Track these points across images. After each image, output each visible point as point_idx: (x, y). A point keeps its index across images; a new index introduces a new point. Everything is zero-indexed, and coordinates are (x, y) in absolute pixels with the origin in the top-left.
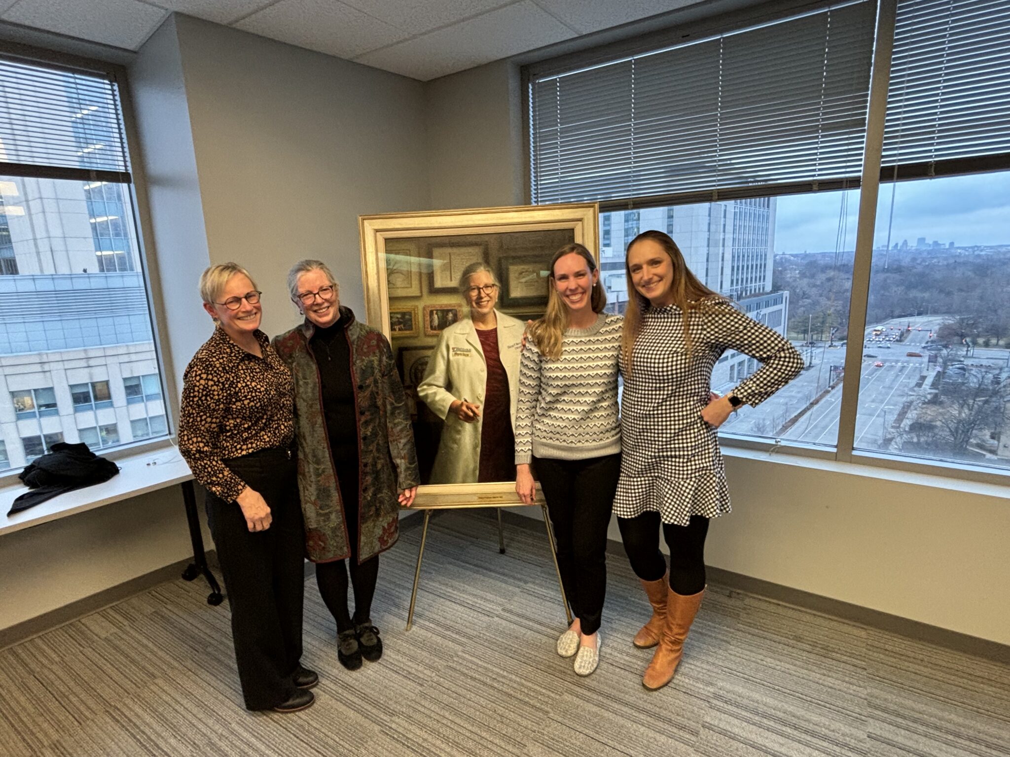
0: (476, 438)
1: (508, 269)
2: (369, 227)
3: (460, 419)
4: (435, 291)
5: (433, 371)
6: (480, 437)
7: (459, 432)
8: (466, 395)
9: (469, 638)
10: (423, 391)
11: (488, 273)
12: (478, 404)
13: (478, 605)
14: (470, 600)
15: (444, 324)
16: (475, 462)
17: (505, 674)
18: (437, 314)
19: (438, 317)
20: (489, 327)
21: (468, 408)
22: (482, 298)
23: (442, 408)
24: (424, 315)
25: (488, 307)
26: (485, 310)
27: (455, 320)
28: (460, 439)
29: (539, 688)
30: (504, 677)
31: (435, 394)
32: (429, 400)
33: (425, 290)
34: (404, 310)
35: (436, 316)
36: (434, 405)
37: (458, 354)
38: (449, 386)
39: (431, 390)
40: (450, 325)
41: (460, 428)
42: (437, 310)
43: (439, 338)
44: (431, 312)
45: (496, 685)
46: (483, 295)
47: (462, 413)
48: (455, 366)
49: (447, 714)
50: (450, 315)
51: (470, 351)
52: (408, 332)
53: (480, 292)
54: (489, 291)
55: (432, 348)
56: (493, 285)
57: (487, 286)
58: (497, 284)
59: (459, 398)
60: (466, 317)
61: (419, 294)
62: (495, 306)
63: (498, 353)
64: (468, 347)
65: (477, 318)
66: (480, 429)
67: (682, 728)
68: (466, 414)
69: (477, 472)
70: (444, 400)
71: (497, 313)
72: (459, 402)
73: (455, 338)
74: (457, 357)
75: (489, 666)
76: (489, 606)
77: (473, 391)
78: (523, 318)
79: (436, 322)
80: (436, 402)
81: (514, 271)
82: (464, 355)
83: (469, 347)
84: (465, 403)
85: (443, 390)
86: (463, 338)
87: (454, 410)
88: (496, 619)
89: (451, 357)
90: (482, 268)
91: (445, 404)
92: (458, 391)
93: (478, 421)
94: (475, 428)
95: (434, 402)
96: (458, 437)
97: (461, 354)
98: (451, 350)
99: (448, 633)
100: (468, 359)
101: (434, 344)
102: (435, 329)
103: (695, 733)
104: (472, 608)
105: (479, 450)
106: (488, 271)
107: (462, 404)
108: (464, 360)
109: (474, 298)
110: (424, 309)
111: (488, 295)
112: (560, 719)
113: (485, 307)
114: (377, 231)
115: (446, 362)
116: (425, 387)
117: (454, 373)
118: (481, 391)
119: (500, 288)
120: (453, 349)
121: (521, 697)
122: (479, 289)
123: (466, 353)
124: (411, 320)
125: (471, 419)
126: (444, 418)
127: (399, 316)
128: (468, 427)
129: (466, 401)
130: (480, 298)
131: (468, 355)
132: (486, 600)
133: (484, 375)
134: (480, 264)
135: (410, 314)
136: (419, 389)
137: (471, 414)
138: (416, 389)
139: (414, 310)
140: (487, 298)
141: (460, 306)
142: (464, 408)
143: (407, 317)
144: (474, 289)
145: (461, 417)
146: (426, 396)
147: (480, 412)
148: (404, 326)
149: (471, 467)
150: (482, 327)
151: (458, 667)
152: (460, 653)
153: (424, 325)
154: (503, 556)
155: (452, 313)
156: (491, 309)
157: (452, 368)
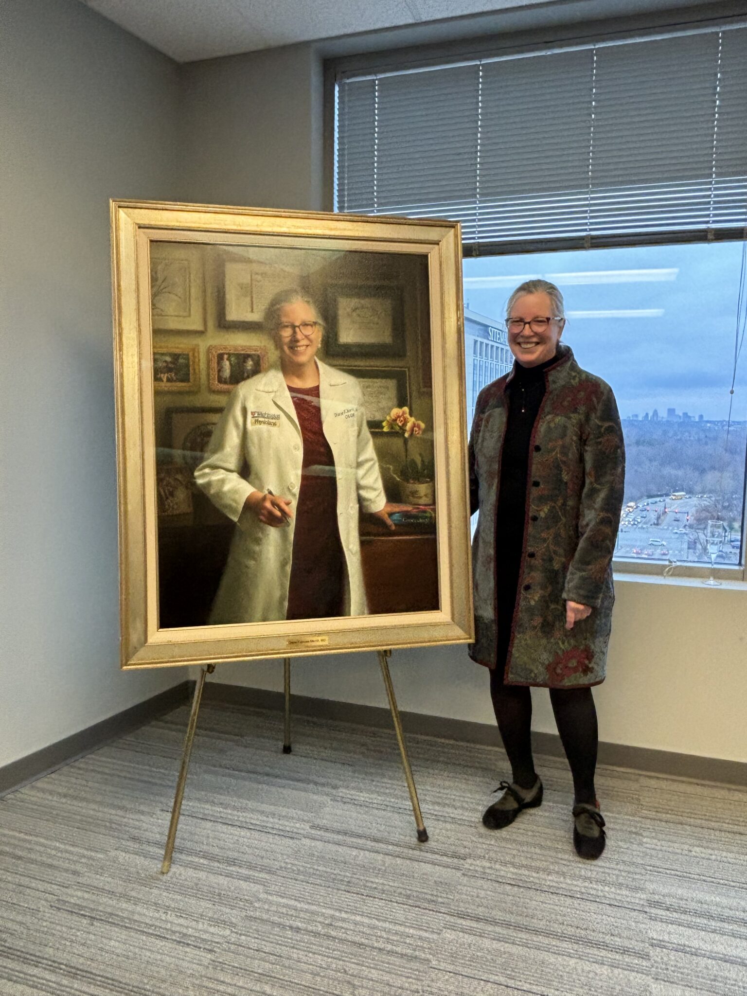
0: (285, 549)
1: (336, 303)
2: (126, 218)
3: (261, 521)
4: (224, 325)
5: (220, 447)
6: (290, 548)
8: (272, 485)
9: (270, 872)
10: (203, 477)
11: (307, 305)
12: (289, 497)
14: (256, 819)
15: (239, 376)
16: (282, 586)
17: (344, 915)
18: (228, 359)
19: (231, 364)
20: (308, 383)
21: (274, 504)
22: (297, 341)
23: (234, 504)
24: (209, 361)
25: (307, 353)
26: (303, 359)
27: (257, 370)
28: (261, 551)
31: (223, 481)
32: (212, 491)
33: (211, 324)
34: (177, 351)
35: (227, 363)
36: (221, 499)
37: (260, 422)
38: (245, 470)
39: (217, 476)
40: (248, 377)
41: (260, 535)
42: (229, 355)
46: (299, 336)
47: (265, 512)
48: (256, 440)
50: (250, 364)
51: (278, 417)
52: (183, 384)
53: (295, 332)
54: (308, 331)
55: (219, 410)
56: (315, 323)
57: (305, 324)
58: (320, 321)
59: (260, 488)
60: (271, 367)
61: (201, 328)
62: (317, 354)
63: (320, 423)
64: (275, 411)
65: (289, 367)
66: (292, 536)
68: (270, 513)
69: (286, 604)
70: (235, 491)
71: (320, 364)
72: (260, 495)
73: (257, 398)
74: (258, 426)
75: (314, 908)
76: (289, 825)
77: (281, 476)
78: (357, 373)
79: (227, 372)
80: (225, 493)
81: (345, 306)
82: (269, 424)
83: (277, 412)
84: (269, 496)
85: (235, 476)
86: (267, 399)
87: (253, 507)
88: (304, 841)
89: (249, 426)
90: (300, 298)
91: (237, 496)
92: (258, 477)
94: (284, 536)
95: (219, 495)
96: (257, 548)
97: (264, 423)
98: (249, 416)
100: (274, 430)
102: (225, 383)
104: (262, 830)
105: (289, 569)
106: (308, 302)
107: (264, 499)
108: (269, 431)
109: (287, 340)
110: (209, 350)
111: (307, 337)
113: (302, 354)
114: (139, 227)
115: (241, 434)
116: (207, 470)
117: (254, 451)
118: (295, 477)
119: (324, 328)
120: (253, 413)
122: (294, 327)
123: (272, 421)
124: (187, 366)
125: (278, 521)
126: (235, 519)
127: (168, 359)
128: (273, 534)
129: (270, 493)
130: (294, 341)
131: (275, 424)
132: (281, 817)
133: (299, 455)
134: (295, 291)
135: (187, 357)
136: (196, 474)
137: (278, 513)
138: (193, 474)
139: (194, 350)
140: (305, 342)
141: (264, 349)
142: (268, 505)
143: (181, 361)
144: (287, 326)
145: (262, 517)
146: (209, 484)
147: (292, 510)
148: (176, 374)
149: (277, 594)
151: (265, 917)
152: (263, 896)
153: (208, 375)
154: (291, 756)
155: (253, 360)
156: (312, 357)
157: (250, 444)
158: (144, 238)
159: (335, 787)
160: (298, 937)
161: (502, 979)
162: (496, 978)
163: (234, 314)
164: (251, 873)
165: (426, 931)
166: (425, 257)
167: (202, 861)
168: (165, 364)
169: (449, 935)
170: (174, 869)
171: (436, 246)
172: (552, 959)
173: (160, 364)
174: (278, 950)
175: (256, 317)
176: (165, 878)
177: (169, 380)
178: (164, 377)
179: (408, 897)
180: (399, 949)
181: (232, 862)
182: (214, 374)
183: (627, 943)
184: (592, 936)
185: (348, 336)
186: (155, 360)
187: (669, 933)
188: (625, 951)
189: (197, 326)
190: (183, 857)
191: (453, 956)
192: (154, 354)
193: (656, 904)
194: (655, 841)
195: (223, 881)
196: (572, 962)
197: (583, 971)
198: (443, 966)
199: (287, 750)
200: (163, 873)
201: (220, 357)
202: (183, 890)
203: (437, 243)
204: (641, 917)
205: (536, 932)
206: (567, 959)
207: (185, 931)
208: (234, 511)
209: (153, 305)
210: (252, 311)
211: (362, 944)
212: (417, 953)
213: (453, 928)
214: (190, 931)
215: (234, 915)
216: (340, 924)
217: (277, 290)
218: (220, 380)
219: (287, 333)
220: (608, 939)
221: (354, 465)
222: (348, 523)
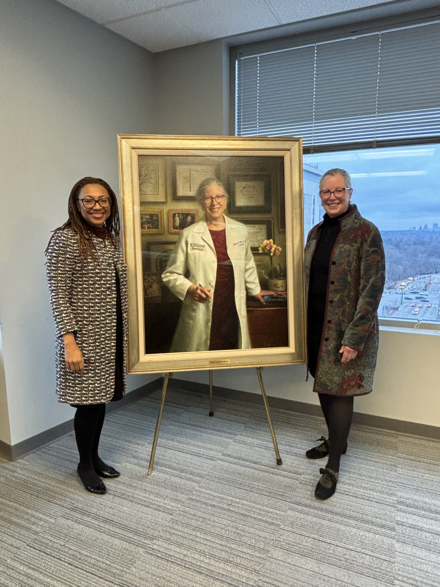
0: (208, 315)
1: (234, 184)
2: (126, 145)
3: (196, 300)
4: (176, 198)
5: (174, 262)
8: (201, 281)
9: (201, 477)
10: (166, 277)
12: (210, 288)
13: (202, 453)
14: (195, 449)
15: (184, 225)
16: (207, 333)
17: (237, 500)
18: (178, 216)
19: (180, 219)
20: (219, 228)
21: (202, 291)
22: (214, 206)
23: (182, 292)
24: (168, 217)
25: (219, 212)
26: (216, 215)
27: (193, 222)
28: (195, 316)
31: (176, 280)
32: (171, 285)
33: (169, 198)
34: (152, 213)
35: (178, 218)
36: (175, 288)
37: (195, 249)
38: (187, 274)
39: (173, 277)
40: (188, 225)
41: (195, 307)
42: (179, 214)
43: (180, 235)
46: (215, 203)
47: (197, 295)
48: (193, 258)
50: (189, 218)
51: (204, 246)
52: (155, 230)
53: (212, 201)
55: (174, 243)
56: (223, 196)
58: (226, 195)
59: (195, 282)
60: (200, 220)
61: (165, 201)
62: (224, 212)
64: (202, 243)
66: (211, 308)
68: (200, 296)
70: (182, 285)
71: (226, 217)
72: (195, 287)
73: (193, 236)
74: (194, 251)
75: (222, 496)
76: (211, 453)
77: (206, 277)
78: (246, 222)
79: (178, 223)
80: (177, 286)
81: (239, 186)
82: (200, 249)
83: (204, 243)
84: (200, 287)
85: (182, 277)
86: (198, 236)
87: (191, 293)
88: (219, 462)
89: (189, 251)
90: (215, 183)
91: (183, 288)
92: (194, 278)
93: (209, 302)
94: (207, 307)
95: (174, 286)
96: (194, 314)
97: (197, 249)
98: (189, 246)
99: (183, 474)
100: (202, 253)
102: (177, 229)
104: (198, 455)
105: (210, 324)
107: (197, 288)
108: (199, 253)
109: (208, 205)
110: (168, 212)
113: (216, 212)
114: (133, 148)
115: (185, 256)
116: (168, 274)
117: (192, 264)
118: (213, 278)
119: (229, 199)
120: (191, 244)
122: (212, 198)
123: (201, 248)
124: (158, 221)
125: (204, 300)
126: (182, 299)
127: (148, 217)
128: (202, 306)
129: (200, 285)
130: (212, 206)
131: (202, 250)
132: (207, 449)
135: (157, 216)
136: (163, 276)
137: (204, 296)
138: (161, 276)
139: (161, 212)
140: (218, 206)
141: (197, 210)
142: (199, 292)
143: (155, 218)
144: (208, 198)
145: (196, 298)
146: (169, 281)
147: (211, 294)
148: (152, 225)
149: (204, 337)
151: (198, 499)
152: (197, 488)
153: (168, 225)
154: (213, 418)
155: (191, 216)
156: (221, 214)
157: (189, 259)
158: (135, 153)
159: (236, 435)
160: (214, 509)
161: (317, 537)
162: (314, 536)
163: (181, 193)
164: (192, 476)
165: (279, 510)
166: (282, 158)
167: (167, 469)
168: (146, 220)
169: (290, 512)
170: (154, 473)
171: (289, 152)
172: (343, 528)
173: (144, 220)
174: (204, 515)
175: (192, 193)
176: (149, 477)
177: (148, 228)
178: (146, 226)
179: (270, 493)
180: (264, 519)
181: (182, 471)
182: (171, 225)
183: (384, 522)
184: (365, 517)
185: (241, 202)
186: (141, 218)
187: (407, 518)
188: (383, 526)
189: (163, 200)
190: (159, 467)
191: (292, 523)
192: (141, 214)
193: (402, 503)
194: (404, 470)
195: (177, 480)
196: (354, 530)
197: (359, 535)
198: (286, 528)
199: (211, 414)
200: (148, 475)
201: (174, 215)
202: (157, 483)
203: (289, 150)
204: (393, 509)
205: (337, 514)
206: (352, 528)
207: (159, 504)
208: (181, 294)
209: (140, 189)
210: (190, 191)
211: (246, 515)
212: (274, 521)
213: (292, 509)
214: (162, 504)
215: (183, 497)
216: (235, 504)
217: (203, 179)
218: (175, 227)
219: (208, 202)
220: (374, 520)
221: (244, 270)
222: (240, 301)
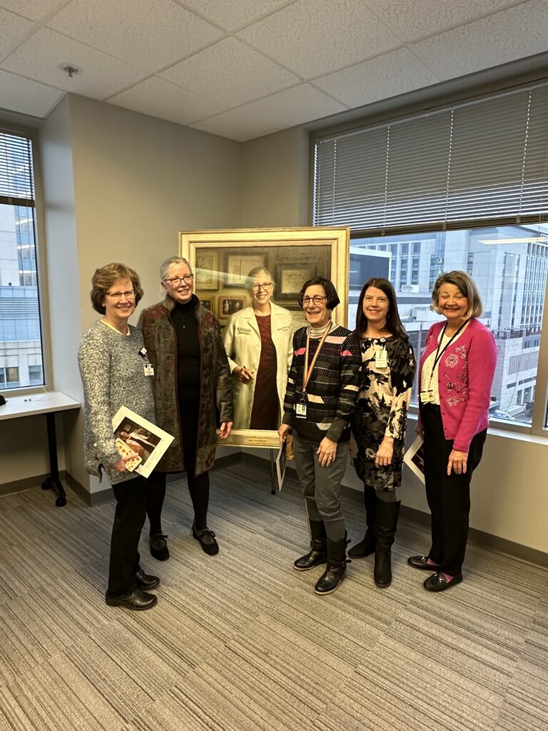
0: (250, 395)
1: (281, 272)
2: (186, 239)
3: (240, 381)
4: (227, 287)
6: (253, 395)
7: (238, 390)
11: (266, 275)
12: (254, 370)
13: (246, 525)
14: (242, 521)
15: (233, 310)
16: (249, 413)
18: (228, 302)
19: (229, 305)
20: (264, 314)
21: (246, 373)
22: (261, 293)
25: (265, 299)
26: (262, 302)
27: (241, 308)
29: (278, 582)
30: (254, 572)
33: (221, 286)
34: (205, 299)
35: (227, 305)
37: (241, 333)
38: (234, 356)
40: (237, 311)
41: (239, 387)
42: (228, 300)
43: (229, 320)
44: (224, 301)
45: (247, 576)
46: (262, 290)
47: (241, 376)
48: (239, 341)
49: (207, 590)
50: (238, 304)
51: (250, 331)
53: (260, 289)
54: (266, 287)
56: (270, 284)
57: (265, 284)
58: (273, 283)
59: (240, 365)
60: (247, 306)
61: (216, 288)
62: (270, 299)
63: (270, 333)
65: (256, 306)
66: (254, 389)
67: (379, 619)
68: (244, 378)
69: (250, 421)
71: (272, 304)
72: (240, 368)
73: (240, 321)
74: (240, 335)
75: (244, 564)
76: (255, 527)
77: (250, 360)
78: (290, 308)
79: (227, 309)
81: (286, 273)
82: (246, 334)
83: (250, 328)
84: (244, 369)
86: (245, 321)
87: (236, 374)
89: (236, 335)
90: (263, 271)
92: (239, 360)
93: (252, 383)
94: (250, 389)
96: (237, 394)
97: (243, 333)
98: (236, 330)
100: (248, 337)
101: (225, 324)
102: (226, 314)
103: (388, 623)
104: (242, 526)
106: (267, 273)
107: (242, 370)
108: (245, 337)
109: (256, 292)
110: (219, 299)
111: (266, 290)
112: (288, 602)
113: (263, 299)
114: (191, 242)
115: (233, 339)
117: (238, 347)
118: (256, 360)
119: (275, 286)
120: (238, 329)
121: (264, 586)
122: (259, 286)
123: (247, 332)
125: (247, 381)
128: (245, 387)
129: (245, 367)
130: (259, 292)
131: (248, 334)
132: (254, 523)
133: (259, 349)
134: (262, 268)
135: (209, 302)
137: (248, 378)
139: (213, 298)
140: (265, 293)
141: (245, 297)
142: (243, 373)
144: (256, 286)
145: (240, 379)
147: (254, 376)
150: (260, 314)
156: (268, 301)
157: (236, 343)
158: (193, 246)
160: (231, 573)
162: (307, 612)
163: (231, 281)
165: (288, 585)
166: (329, 247)
172: (339, 612)
174: (220, 576)
175: (241, 282)
180: (270, 589)
183: (383, 616)
184: (367, 608)
185: (287, 289)
187: (410, 617)
191: (293, 598)
193: (415, 603)
197: (351, 621)
198: (286, 601)
199: (273, 493)
203: (336, 239)
204: (401, 606)
206: (347, 614)
211: (256, 583)
212: (278, 593)
216: (251, 573)
218: (224, 313)
219: (256, 289)
221: (286, 355)
222: (281, 385)
